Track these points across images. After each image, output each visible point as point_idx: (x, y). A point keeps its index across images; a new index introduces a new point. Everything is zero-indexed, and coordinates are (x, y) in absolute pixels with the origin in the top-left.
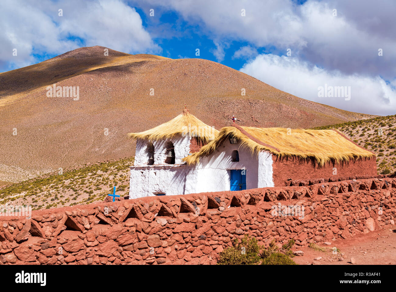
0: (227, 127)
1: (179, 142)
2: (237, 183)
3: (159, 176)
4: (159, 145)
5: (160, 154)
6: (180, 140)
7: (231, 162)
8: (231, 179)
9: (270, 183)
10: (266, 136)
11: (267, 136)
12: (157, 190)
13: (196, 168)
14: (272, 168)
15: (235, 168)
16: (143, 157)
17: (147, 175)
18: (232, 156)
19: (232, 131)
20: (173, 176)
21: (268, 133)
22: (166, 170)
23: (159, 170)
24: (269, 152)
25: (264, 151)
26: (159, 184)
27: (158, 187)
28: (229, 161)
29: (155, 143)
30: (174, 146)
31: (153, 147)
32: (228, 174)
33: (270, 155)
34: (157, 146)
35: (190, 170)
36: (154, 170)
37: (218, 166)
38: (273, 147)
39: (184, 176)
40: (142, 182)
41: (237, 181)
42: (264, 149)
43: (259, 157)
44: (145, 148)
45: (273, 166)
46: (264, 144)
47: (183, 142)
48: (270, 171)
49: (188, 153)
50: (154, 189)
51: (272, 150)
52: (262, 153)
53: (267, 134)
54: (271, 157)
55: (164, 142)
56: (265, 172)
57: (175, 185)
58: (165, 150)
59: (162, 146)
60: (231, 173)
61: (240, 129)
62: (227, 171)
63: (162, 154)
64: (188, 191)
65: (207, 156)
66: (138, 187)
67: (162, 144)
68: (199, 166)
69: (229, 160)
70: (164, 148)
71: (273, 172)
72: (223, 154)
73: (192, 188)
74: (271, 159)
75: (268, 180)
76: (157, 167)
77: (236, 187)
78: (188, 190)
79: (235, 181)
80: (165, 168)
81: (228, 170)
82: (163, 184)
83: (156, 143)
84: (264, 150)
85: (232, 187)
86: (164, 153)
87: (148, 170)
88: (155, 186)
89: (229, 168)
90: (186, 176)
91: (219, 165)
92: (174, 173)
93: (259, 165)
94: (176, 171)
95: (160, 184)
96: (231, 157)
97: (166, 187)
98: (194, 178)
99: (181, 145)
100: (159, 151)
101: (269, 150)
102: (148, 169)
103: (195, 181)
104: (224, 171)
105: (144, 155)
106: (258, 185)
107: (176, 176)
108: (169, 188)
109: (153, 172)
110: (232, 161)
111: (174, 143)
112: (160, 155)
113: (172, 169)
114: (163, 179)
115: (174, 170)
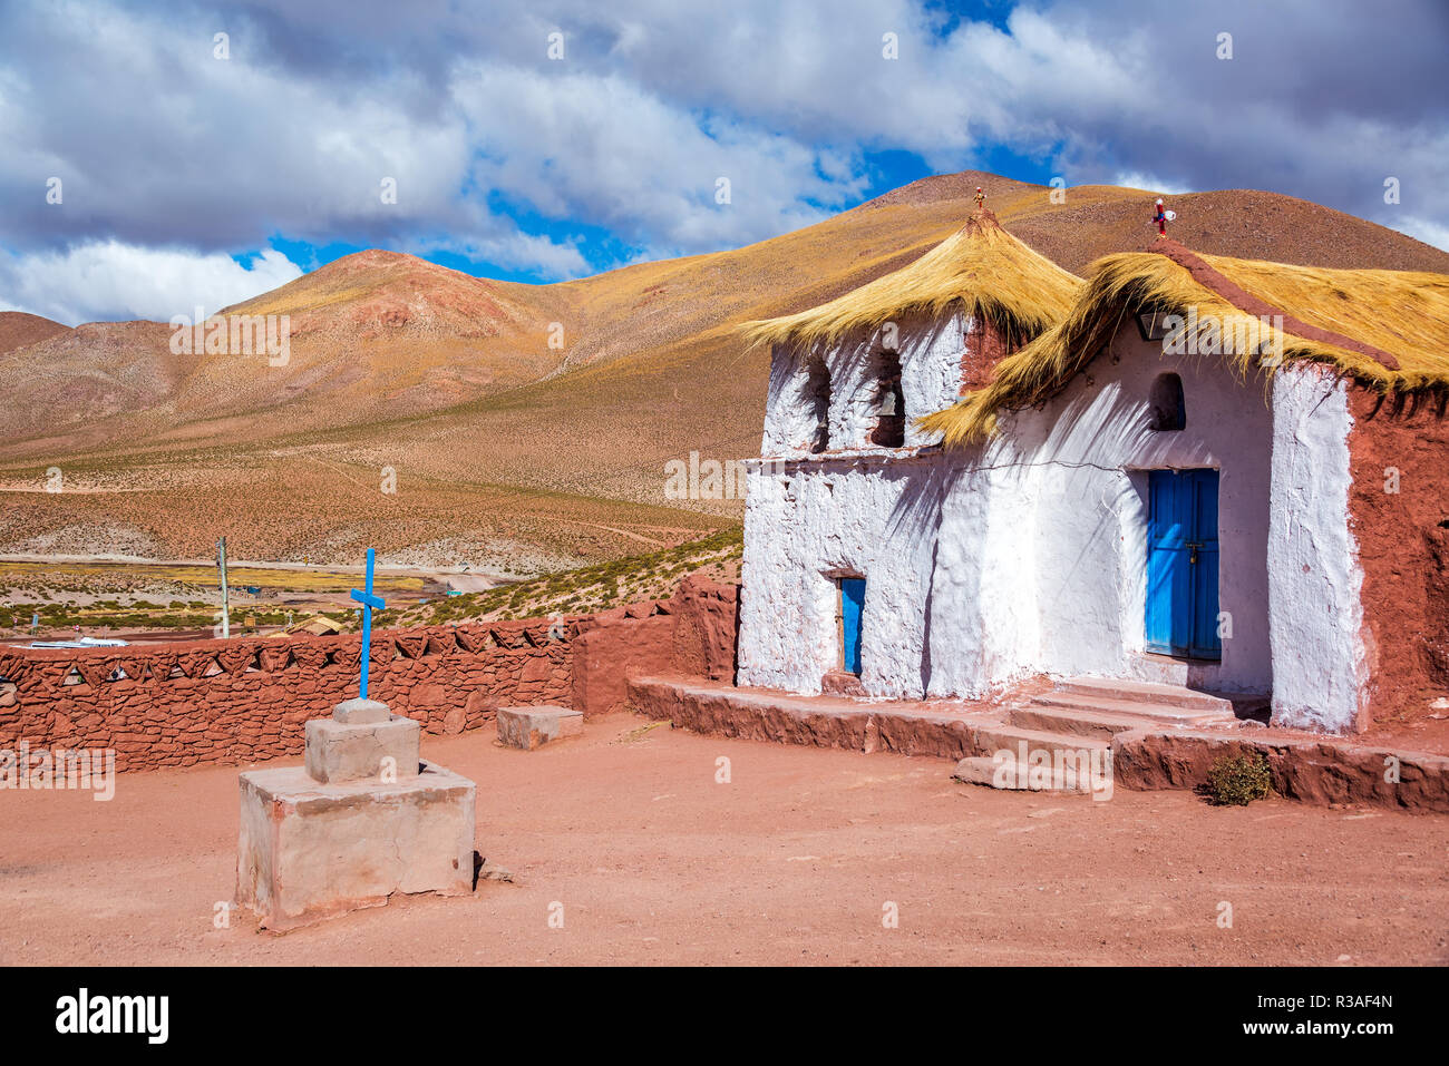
0: (1120, 256)
1: (924, 345)
2: (1177, 538)
3: (842, 501)
4: (846, 364)
5: (850, 402)
6: (926, 338)
7: (1147, 432)
8: (1152, 516)
9: (1335, 538)
10: (1335, 299)
11: (1343, 302)
12: (836, 562)
13: (986, 464)
14: (1347, 454)
15: (1167, 459)
16: (793, 421)
17: (802, 496)
18: (1151, 402)
19: (1144, 273)
20: (893, 499)
21: (1352, 291)
22: (869, 476)
23: (844, 472)
24: (1334, 371)
25: (1302, 367)
26: (841, 534)
27: (838, 548)
28: (1135, 426)
29: (833, 355)
30: (901, 367)
31: (827, 375)
32: (1133, 492)
33: (1336, 385)
34: (838, 370)
35: (959, 472)
36: (826, 473)
37: (1087, 453)
38: (1358, 346)
39: (935, 502)
40: (786, 523)
41: (1177, 526)
42: (1304, 353)
43: (1278, 397)
44: (800, 379)
45: (1350, 446)
46: (1307, 332)
47: (937, 347)
48: (1336, 471)
49: (955, 395)
50: (823, 556)
51: (1347, 358)
52: (1293, 376)
53: (1342, 295)
54: (1341, 396)
55: (863, 350)
56: (1305, 482)
57: (899, 542)
58: (873, 384)
59: (859, 369)
60: (1150, 486)
61: (1187, 263)
62: (1127, 479)
63: (855, 404)
64: (946, 569)
65: (1040, 403)
66: (771, 545)
67: (858, 360)
68: (999, 454)
69: (1139, 421)
70: (866, 378)
71: (1350, 480)
72: (1109, 394)
73: (965, 558)
74: (1342, 406)
75: (1321, 523)
76: (836, 460)
77: (1174, 554)
78: (947, 565)
79: (1167, 529)
80: (865, 466)
81: (1133, 473)
82: (858, 534)
83: (838, 358)
84: (1304, 362)
85: (1157, 556)
86: (868, 398)
87: (804, 475)
88: (827, 543)
89: (1139, 465)
90: (942, 499)
91: (1093, 448)
92: (900, 485)
93: (1277, 443)
94: (906, 479)
95: (847, 536)
96: (1146, 406)
97: (866, 547)
98: (976, 511)
99: (930, 360)
100: (848, 389)
101: (1330, 359)
102: (806, 472)
103: (976, 523)
104: (1112, 476)
105: (795, 412)
106: (1269, 547)
107: (906, 499)
108: (879, 553)
109: (821, 482)
110: (1152, 427)
111: (902, 352)
112: (850, 407)
113: (891, 471)
114: (858, 513)
115: (897, 472)
